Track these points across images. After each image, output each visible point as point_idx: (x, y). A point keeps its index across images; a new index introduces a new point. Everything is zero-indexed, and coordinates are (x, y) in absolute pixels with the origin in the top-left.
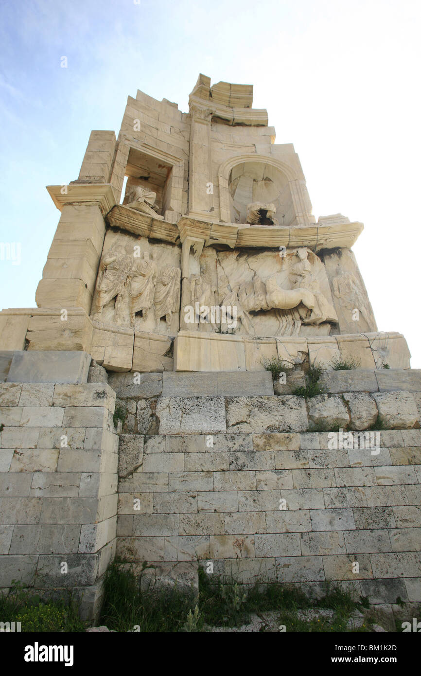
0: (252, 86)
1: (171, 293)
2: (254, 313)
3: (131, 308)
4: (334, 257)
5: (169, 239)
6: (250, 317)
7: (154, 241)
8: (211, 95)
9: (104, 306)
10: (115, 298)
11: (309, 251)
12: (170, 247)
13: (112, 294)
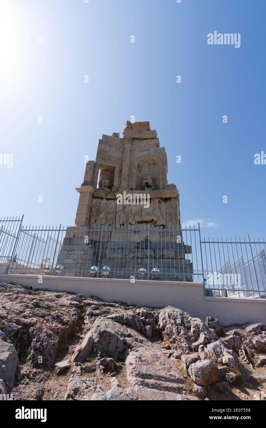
0: (148, 122)
1: (112, 217)
2: (138, 222)
3: (100, 223)
4: (169, 201)
5: (112, 198)
6: (137, 224)
7: (108, 199)
8: (132, 128)
9: (93, 223)
10: (96, 221)
11: (159, 199)
12: (113, 201)
13: (95, 219)
